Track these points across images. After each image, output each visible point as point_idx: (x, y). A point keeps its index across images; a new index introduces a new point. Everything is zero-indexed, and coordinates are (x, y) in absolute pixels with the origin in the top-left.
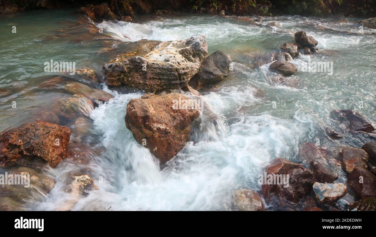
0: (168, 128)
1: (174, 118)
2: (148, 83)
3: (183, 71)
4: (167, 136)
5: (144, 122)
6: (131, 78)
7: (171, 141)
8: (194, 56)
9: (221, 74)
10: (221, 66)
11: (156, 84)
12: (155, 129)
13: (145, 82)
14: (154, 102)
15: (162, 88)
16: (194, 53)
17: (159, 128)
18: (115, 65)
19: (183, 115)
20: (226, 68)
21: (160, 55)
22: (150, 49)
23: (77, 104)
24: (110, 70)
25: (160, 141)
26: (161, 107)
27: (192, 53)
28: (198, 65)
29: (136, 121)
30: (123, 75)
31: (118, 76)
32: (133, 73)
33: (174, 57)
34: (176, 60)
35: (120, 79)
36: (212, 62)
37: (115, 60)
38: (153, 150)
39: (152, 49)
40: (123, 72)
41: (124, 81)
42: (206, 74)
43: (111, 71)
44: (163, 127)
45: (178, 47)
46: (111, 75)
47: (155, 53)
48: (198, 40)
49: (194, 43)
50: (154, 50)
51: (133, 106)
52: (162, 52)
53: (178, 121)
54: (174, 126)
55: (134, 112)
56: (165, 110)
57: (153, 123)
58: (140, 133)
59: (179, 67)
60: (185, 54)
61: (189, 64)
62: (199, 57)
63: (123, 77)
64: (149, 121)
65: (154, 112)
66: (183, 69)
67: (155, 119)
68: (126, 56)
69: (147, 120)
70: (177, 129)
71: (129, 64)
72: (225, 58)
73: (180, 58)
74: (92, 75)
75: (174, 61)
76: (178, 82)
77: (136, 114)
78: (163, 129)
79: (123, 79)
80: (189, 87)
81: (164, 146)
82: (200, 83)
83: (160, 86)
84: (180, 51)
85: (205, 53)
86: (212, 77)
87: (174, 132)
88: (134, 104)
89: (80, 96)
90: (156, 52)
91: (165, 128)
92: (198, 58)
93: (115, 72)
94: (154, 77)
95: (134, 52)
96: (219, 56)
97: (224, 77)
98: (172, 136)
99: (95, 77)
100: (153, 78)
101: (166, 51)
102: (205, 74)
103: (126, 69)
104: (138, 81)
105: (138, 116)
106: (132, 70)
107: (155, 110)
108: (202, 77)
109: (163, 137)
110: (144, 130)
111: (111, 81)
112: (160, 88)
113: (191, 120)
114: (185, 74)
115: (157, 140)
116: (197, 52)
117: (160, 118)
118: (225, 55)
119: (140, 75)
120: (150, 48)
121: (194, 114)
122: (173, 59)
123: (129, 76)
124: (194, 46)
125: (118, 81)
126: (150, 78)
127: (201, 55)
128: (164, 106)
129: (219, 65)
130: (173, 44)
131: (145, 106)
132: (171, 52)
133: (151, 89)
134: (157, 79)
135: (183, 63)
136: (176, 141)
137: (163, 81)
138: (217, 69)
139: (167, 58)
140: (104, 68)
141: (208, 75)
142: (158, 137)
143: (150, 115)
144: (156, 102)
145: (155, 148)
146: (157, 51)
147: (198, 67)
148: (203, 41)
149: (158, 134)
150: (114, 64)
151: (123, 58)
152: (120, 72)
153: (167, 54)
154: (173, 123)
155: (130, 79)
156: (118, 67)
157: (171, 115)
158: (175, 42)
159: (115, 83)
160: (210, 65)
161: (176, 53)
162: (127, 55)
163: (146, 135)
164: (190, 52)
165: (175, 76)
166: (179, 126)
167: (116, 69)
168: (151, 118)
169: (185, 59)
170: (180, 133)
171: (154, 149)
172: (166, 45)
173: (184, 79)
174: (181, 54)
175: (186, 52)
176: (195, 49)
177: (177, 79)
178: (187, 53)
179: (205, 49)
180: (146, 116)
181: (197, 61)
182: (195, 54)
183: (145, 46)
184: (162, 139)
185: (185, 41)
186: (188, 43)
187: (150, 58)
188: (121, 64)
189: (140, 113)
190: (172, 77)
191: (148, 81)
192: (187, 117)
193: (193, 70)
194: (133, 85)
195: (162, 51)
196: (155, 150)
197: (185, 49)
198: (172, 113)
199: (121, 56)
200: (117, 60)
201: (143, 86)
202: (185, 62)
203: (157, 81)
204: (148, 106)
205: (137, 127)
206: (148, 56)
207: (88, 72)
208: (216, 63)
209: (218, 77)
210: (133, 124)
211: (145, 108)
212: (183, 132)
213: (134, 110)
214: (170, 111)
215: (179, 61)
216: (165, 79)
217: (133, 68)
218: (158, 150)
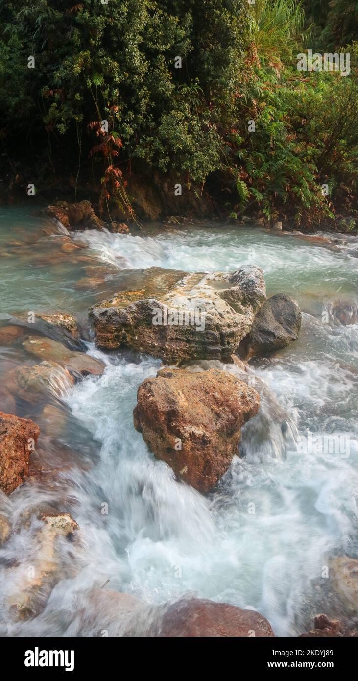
0: (207, 434)
1: (218, 415)
2: (167, 347)
3: (229, 330)
4: (206, 449)
5: (169, 421)
6: (138, 337)
7: (210, 457)
8: (244, 303)
9: (286, 335)
10: (286, 320)
11: (181, 350)
12: (187, 435)
13: (163, 345)
14: (185, 385)
15: (190, 358)
16: (245, 298)
17: (193, 433)
18: (112, 311)
19: (233, 411)
20: (295, 325)
21: (189, 300)
22: (167, 285)
23: (47, 379)
24: (104, 320)
25: (194, 456)
26: (196, 395)
27: (241, 297)
28: (251, 318)
29: (154, 418)
30: (125, 331)
31: (116, 330)
32: (142, 328)
33: (213, 303)
34: (216, 309)
35: (120, 336)
36: (271, 314)
37: (111, 302)
38: (180, 472)
39: (171, 287)
40: (125, 325)
41: (126, 340)
42: (263, 335)
43: (105, 322)
44: (199, 431)
45: (217, 285)
46: (104, 329)
47: (179, 295)
48: (252, 276)
49: (245, 280)
50: (177, 289)
51: (150, 391)
52: (190, 292)
53: (224, 422)
54: (218, 431)
55: (153, 402)
56: (203, 400)
57: (184, 425)
58: (158, 440)
59: (221, 321)
60: (229, 299)
61: (239, 317)
62: (252, 305)
63: (124, 334)
64: (176, 420)
65: (186, 404)
66: (229, 326)
67: (187, 417)
68: (129, 296)
69: (174, 419)
70: (222, 436)
71: (137, 313)
72: (292, 306)
73: (222, 305)
74: (71, 327)
75: (213, 310)
76: (219, 348)
77: (156, 406)
78: (199, 435)
79: (125, 337)
80: (234, 357)
81: (199, 465)
82: (251, 350)
83: (188, 354)
84: (222, 294)
85: (262, 298)
86: (272, 340)
87: (217, 441)
88: (153, 387)
89: (52, 365)
90: (180, 293)
91: (202, 433)
92: (251, 307)
93: (112, 323)
94: (179, 337)
95: (141, 289)
96: (281, 304)
97: (291, 340)
98: (212, 447)
99: (77, 330)
100: (177, 339)
101: (198, 292)
102: (260, 334)
103: (131, 321)
104: (150, 342)
105: (160, 410)
106: (141, 322)
107: (187, 400)
108: (255, 338)
109: (198, 450)
110: (168, 435)
111: (103, 339)
112: (188, 357)
113: (245, 420)
114: (232, 334)
115: (188, 455)
116: (250, 297)
117: (195, 414)
118: (292, 302)
119: (154, 332)
120: (167, 283)
121: (251, 410)
122: (212, 308)
123: (135, 334)
124: (245, 285)
125: (115, 341)
126: (172, 339)
127: (256, 303)
128: (202, 394)
129: (282, 319)
130: (208, 279)
131: (171, 393)
132: (207, 295)
133: (173, 358)
134: (183, 340)
135: (228, 315)
136: (220, 457)
137: (194, 345)
138: (280, 325)
139: (200, 304)
140: (92, 315)
141: (265, 336)
142: (191, 450)
143: (180, 409)
144: (188, 385)
145: (183, 467)
146: (182, 292)
147: (250, 323)
148: (261, 277)
149: (190, 443)
150: (110, 310)
151: (124, 300)
152: (121, 324)
153: (201, 297)
154: (216, 424)
155: (136, 338)
156: (118, 316)
157: (212, 410)
158: (211, 277)
159: (110, 343)
160: (269, 319)
161: (216, 297)
162: (130, 294)
163: (170, 445)
164: (238, 296)
165: (215, 338)
166: (225, 430)
167: (114, 318)
168: (180, 414)
169: (231, 309)
170: (226, 442)
171: (181, 470)
172: (196, 280)
173: (229, 343)
174: (223, 299)
175: (232, 295)
176: (246, 291)
177: (217, 343)
178: (233, 298)
179: (263, 291)
180: (173, 410)
181: (250, 313)
182: (247, 299)
183: (159, 279)
184: (197, 453)
185: (229, 276)
186: (234, 279)
187: (172, 303)
188: (123, 310)
189: (162, 406)
190: (208, 339)
191: (168, 343)
192: (240, 415)
193: (244, 329)
194: (141, 349)
195: (190, 290)
196: (184, 473)
197: (230, 289)
198: (215, 407)
199: (121, 295)
200: (114, 302)
201: (159, 351)
202: (232, 313)
203: (183, 344)
204: (177, 394)
205: (155, 430)
206: (167, 299)
207: (65, 320)
208: (277, 316)
209: (282, 340)
210: (149, 423)
211: (171, 397)
212: (231, 442)
213: (151, 399)
214: (211, 402)
215: (221, 311)
216: (197, 342)
217: (143, 320)
218: (188, 472)
